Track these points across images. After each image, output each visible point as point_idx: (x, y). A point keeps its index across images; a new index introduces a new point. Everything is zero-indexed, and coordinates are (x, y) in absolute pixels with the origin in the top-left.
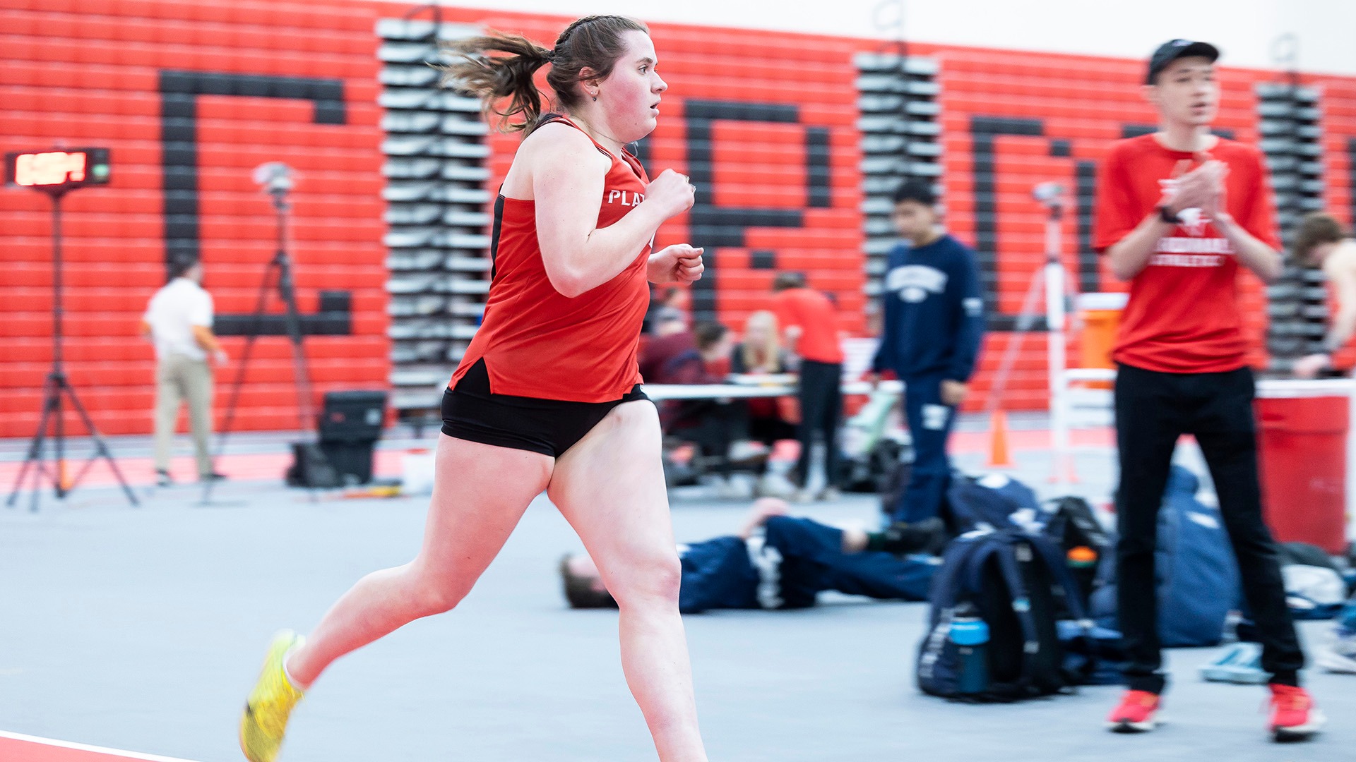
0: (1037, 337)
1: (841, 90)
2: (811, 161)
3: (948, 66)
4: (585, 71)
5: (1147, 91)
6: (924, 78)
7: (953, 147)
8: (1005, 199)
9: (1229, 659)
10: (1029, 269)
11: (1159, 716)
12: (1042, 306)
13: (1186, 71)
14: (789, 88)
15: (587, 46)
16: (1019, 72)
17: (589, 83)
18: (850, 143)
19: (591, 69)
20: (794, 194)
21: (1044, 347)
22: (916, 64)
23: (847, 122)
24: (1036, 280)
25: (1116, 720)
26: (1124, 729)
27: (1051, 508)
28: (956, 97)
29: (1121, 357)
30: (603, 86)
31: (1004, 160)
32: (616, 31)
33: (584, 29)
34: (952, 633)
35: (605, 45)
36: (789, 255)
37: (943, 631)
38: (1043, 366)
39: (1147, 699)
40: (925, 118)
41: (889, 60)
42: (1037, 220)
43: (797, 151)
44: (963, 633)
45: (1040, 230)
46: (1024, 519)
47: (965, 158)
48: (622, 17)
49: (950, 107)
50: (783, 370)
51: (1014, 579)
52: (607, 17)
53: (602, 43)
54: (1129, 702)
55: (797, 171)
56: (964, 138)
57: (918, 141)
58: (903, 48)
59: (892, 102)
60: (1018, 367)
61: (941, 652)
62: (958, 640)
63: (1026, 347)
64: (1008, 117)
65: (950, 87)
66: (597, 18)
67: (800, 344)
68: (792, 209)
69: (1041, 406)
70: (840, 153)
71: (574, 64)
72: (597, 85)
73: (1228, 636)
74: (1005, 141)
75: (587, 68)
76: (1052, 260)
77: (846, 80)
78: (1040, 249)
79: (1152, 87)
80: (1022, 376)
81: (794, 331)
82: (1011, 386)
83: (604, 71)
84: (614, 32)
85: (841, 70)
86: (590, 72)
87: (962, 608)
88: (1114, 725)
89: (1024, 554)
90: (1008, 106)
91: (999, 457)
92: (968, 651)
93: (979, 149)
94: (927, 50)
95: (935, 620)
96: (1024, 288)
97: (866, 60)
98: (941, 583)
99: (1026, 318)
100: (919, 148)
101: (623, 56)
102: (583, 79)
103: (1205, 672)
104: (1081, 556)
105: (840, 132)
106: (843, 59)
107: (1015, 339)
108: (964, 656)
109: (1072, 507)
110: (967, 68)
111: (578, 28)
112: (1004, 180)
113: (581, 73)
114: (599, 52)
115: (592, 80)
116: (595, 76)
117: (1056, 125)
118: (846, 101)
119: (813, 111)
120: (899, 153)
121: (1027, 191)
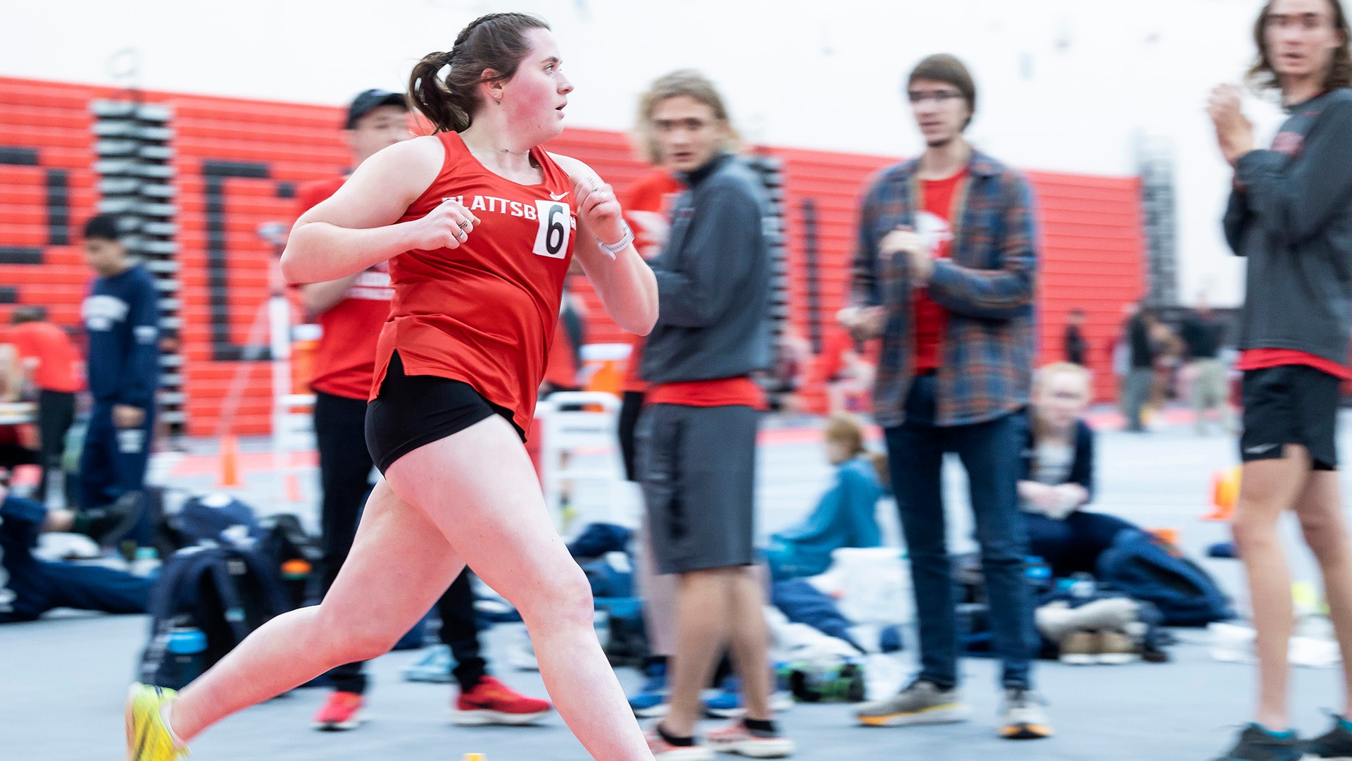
0: (263, 366)
1: (78, 135)
2: (53, 202)
3: (182, 113)
4: (486, 72)
5: (348, 137)
6: (157, 124)
7: (186, 189)
8: (234, 238)
9: (428, 661)
10: (256, 303)
11: (361, 715)
12: (267, 338)
13: (384, 119)
14: (28, 132)
15: (490, 47)
16: (247, 119)
17: (493, 86)
18: (87, 184)
19: (493, 70)
20: (35, 233)
21: (268, 376)
22: (151, 111)
23: (84, 165)
24: (260, 313)
25: (325, 721)
26: (330, 727)
27: (268, 524)
28: (189, 142)
29: (323, 386)
30: (506, 88)
31: (234, 201)
32: (519, 28)
33: (484, 28)
34: (171, 643)
35: (509, 45)
36: (32, 290)
37: (164, 641)
38: (267, 394)
39: (350, 699)
40: (159, 161)
41: (124, 107)
42: (262, 257)
43: (37, 192)
44: (183, 643)
45: (263, 267)
46: (237, 536)
47: (196, 199)
48: (524, 14)
49: (184, 151)
50: (23, 399)
51: (227, 590)
52: (508, 15)
53: (505, 42)
54: (337, 703)
55: (37, 211)
56: (196, 181)
57: (153, 183)
58: (138, 96)
59: (127, 146)
60: (248, 394)
61: (163, 661)
62: (179, 649)
63: (255, 376)
64: (237, 161)
65: (183, 132)
66: (497, 16)
67: (38, 374)
68: (33, 246)
69: (265, 431)
70: (79, 194)
71: (475, 66)
72: (500, 88)
73: (428, 639)
74: (235, 183)
75: (490, 70)
76: (277, 294)
77: (82, 125)
78: (262, 284)
79: (352, 132)
80: (252, 403)
81: (32, 362)
82: (241, 412)
83: (507, 72)
84: (516, 30)
85: (78, 115)
86: (492, 73)
87: (182, 619)
88: (321, 725)
89: (237, 567)
90: (237, 150)
91: (230, 478)
92: (188, 660)
93: (213, 191)
94: (160, 97)
95: (156, 631)
96: (250, 320)
97: (102, 107)
98: (160, 596)
99: (253, 347)
100: (154, 190)
101: (527, 56)
102: (485, 81)
103: (409, 673)
104: (295, 569)
105: (79, 174)
106: (79, 105)
107: (244, 369)
108: (184, 664)
109: (288, 523)
110: (198, 115)
111: (478, 26)
112: (234, 220)
113: (483, 75)
114: (503, 53)
115: (494, 81)
116: (499, 77)
117: (283, 168)
118: (83, 145)
119: (54, 154)
120: (134, 194)
121: (252, 230)
